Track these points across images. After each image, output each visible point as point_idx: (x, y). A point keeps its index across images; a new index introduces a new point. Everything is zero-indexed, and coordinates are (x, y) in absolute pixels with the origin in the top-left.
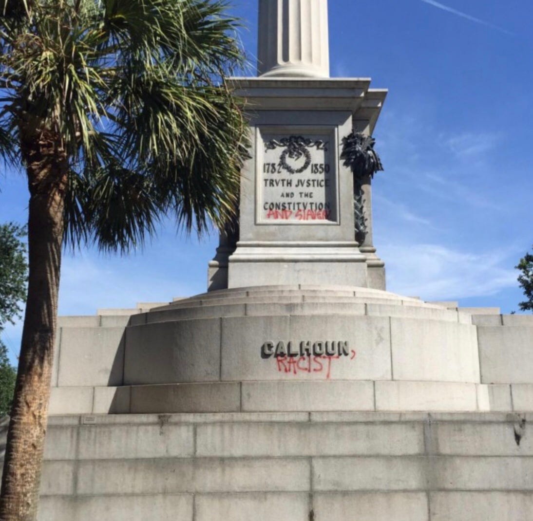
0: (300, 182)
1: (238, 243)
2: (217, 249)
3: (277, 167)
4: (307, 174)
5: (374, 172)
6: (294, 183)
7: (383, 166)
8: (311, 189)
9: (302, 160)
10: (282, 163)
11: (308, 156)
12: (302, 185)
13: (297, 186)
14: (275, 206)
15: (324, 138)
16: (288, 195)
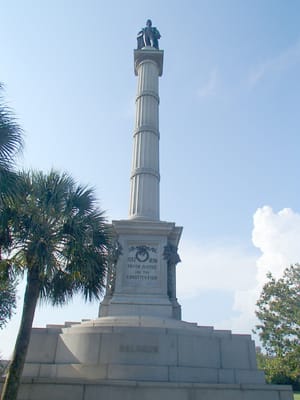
0: (144, 267)
1: (114, 294)
3: (134, 259)
4: (147, 263)
5: (177, 263)
6: (141, 266)
7: (181, 260)
8: (148, 270)
9: (146, 256)
10: (137, 257)
11: (148, 254)
14: (132, 277)
15: (155, 247)
16: (139, 272)
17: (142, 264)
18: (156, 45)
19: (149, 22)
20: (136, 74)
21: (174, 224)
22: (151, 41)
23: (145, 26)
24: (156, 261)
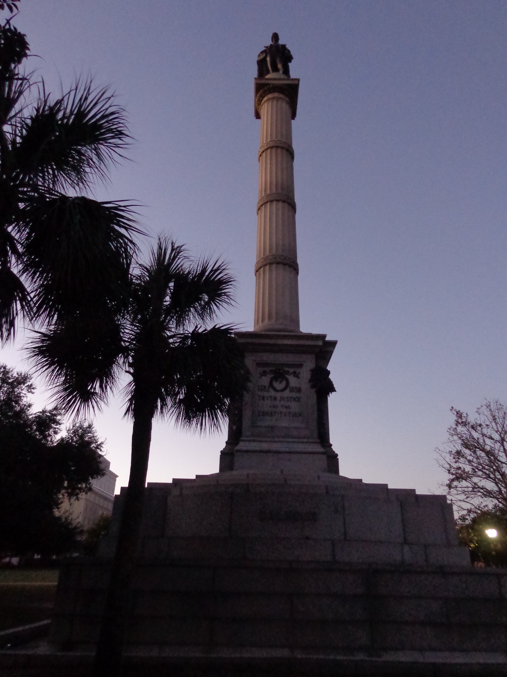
0: (282, 399)
1: (242, 438)
2: (226, 442)
3: (267, 388)
4: (287, 393)
5: (330, 393)
6: (278, 398)
7: (336, 389)
8: (289, 404)
9: (284, 383)
10: (271, 385)
11: (287, 381)
12: (284, 400)
13: (281, 400)
14: (264, 414)
15: (298, 370)
16: (274, 406)
17: (278, 395)
18: (286, 71)
19: (275, 37)
20: (258, 116)
21: (324, 336)
22: (280, 66)
23: (269, 42)
24: (299, 390)
